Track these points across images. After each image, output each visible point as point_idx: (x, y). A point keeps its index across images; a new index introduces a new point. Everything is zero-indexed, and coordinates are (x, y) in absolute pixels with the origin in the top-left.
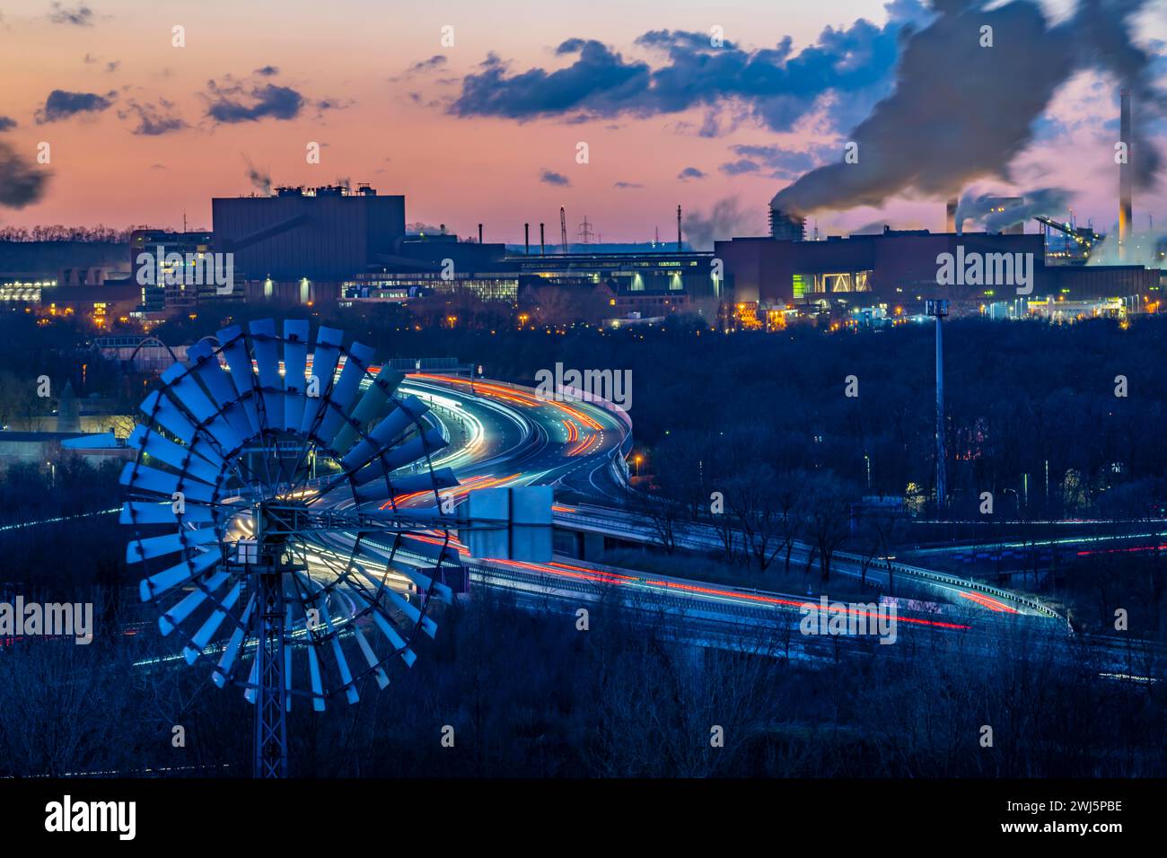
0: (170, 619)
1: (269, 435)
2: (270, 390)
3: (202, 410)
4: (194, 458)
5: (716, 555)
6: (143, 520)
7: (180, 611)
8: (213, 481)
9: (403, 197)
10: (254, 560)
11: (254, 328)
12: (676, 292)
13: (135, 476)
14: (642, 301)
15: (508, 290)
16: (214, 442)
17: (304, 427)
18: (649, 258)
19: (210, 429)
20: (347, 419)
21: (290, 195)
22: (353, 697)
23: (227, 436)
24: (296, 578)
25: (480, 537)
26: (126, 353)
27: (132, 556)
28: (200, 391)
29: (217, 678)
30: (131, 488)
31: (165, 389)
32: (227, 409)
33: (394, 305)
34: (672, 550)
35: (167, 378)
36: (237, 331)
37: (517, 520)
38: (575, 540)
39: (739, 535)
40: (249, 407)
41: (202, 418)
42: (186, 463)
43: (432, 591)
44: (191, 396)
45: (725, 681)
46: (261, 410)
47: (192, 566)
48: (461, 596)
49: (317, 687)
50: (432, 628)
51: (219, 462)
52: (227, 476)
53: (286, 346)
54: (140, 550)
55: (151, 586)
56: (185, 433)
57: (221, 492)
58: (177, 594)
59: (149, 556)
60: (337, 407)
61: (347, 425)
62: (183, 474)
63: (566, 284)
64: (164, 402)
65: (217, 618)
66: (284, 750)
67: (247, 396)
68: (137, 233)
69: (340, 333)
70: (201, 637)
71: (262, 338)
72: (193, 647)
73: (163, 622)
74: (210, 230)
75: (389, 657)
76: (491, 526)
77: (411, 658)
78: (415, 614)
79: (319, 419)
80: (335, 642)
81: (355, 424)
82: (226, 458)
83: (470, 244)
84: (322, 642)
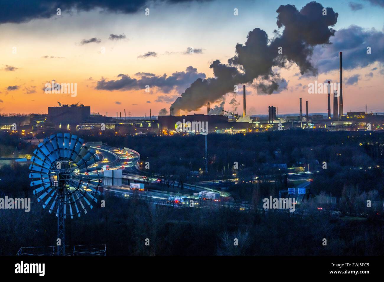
0: (40, 199)
1: (61, 158)
2: (61, 149)
3: (46, 152)
4: (45, 163)
6: (34, 177)
7: (42, 197)
8: (49, 168)
9: (90, 107)
10: (57, 186)
11: (58, 135)
12: (150, 127)
13: (32, 167)
14: (143, 129)
15: (113, 127)
16: (49, 160)
17: (69, 157)
18: (144, 120)
19: (48, 157)
20: (78, 154)
21: (65, 106)
22: (79, 215)
24: (67, 190)
26: (29, 141)
27: (32, 185)
28: (46, 149)
29: (50, 212)
30: (31, 170)
31: (38, 148)
32: (52, 153)
33: (88, 130)
36: (54, 136)
37: (114, 177)
38: (127, 181)
39: (163, 180)
40: (57, 152)
41: (46, 155)
42: (43, 164)
43: (96, 192)
44: (44, 150)
45: (160, 211)
46: (59, 153)
47: (44, 187)
48: (103, 193)
49: (71, 213)
50: (96, 200)
51: (50, 164)
52: (52, 167)
53: (65, 139)
54: (33, 183)
55: (36, 191)
56: (43, 158)
57: (50, 171)
58: (41, 193)
59: (35, 185)
60: (76, 152)
61: (78, 156)
62: (42, 167)
63: (125, 126)
64: (38, 151)
65: (50, 198)
67: (56, 150)
68: (31, 115)
69: (77, 136)
70: (47, 203)
71: (60, 137)
72: (45, 204)
73: (38, 199)
74: (48, 114)
75: (87, 207)
76: (109, 178)
77: (92, 207)
78: (92, 197)
79: (72, 155)
80: (75, 204)
81: (80, 156)
82: (52, 164)
83: (105, 117)
84: (72, 204)
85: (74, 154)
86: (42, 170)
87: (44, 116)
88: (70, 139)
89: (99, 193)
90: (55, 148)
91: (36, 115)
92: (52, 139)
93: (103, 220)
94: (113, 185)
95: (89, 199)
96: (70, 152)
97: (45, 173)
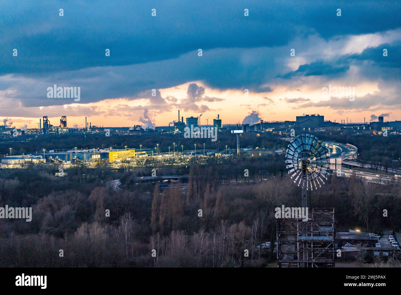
0: (292, 177)
1: (304, 150)
2: (305, 144)
3: (296, 147)
4: (295, 153)
5: (370, 168)
6: (288, 162)
7: (293, 175)
8: (297, 157)
9: (323, 116)
10: (301, 168)
11: (302, 135)
12: (364, 130)
13: (287, 156)
14: (359, 131)
15: (339, 129)
16: (297, 151)
17: (309, 149)
18: (360, 125)
19: (297, 150)
20: (315, 148)
21: (307, 116)
22: (316, 189)
23: (299, 151)
24: (308, 171)
25: (332, 165)
26: (284, 139)
27: (287, 168)
28: (295, 144)
29: (299, 185)
30: (286, 158)
31: (291, 144)
32: (299, 147)
33: (322, 132)
34: (363, 168)
35: (291, 142)
36: (300, 135)
37: (337, 163)
38: (349, 166)
39: (373, 166)
40: (302, 146)
41: (296, 148)
42: (294, 154)
43: (326, 173)
44: (294, 145)
45: (371, 187)
46: (303, 147)
47: (295, 169)
48: (332, 174)
49: (312, 187)
50: (327, 179)
51: (298, 154)
52: (299, 156)
53: (307, 138)
54: (288, 167)
55: (289, 172)
56: (294, 150)
57: (298, 158)
58: (293, 173)
59: (289, 167)
60: (313, 146)
61: (315, 149)
62: (293, 156)
63: (347, 128)
64: (291, 145)
65: (298, 176)
66: (306, 196)
67: (301, 145)
68: (285, 121)
69: (314, 136)
70: (296, 179)
71: (303, 137)
72: (295, 181)
73: (291, 177)
74: (296, 121)
75: (321, 183)
76: (333, 164)
77: (324, 183)
78: (324, 177)
79: (311, 148)
80: (314, 180)
81: (316, 149)
82: (299, 154)
83: (333, 123)
84: (312, 180)
85: (312, 147)
86: (293, 158)
87: (293, 122)
88: (310, 137)
89: (329, 174)
90: (301, 144)
91: (288, 122)
92: (299, 138)
93: (332, 192)
94: (336, 168)
95: (322, 178)
96: (310, 146)
97: (295, 160)
